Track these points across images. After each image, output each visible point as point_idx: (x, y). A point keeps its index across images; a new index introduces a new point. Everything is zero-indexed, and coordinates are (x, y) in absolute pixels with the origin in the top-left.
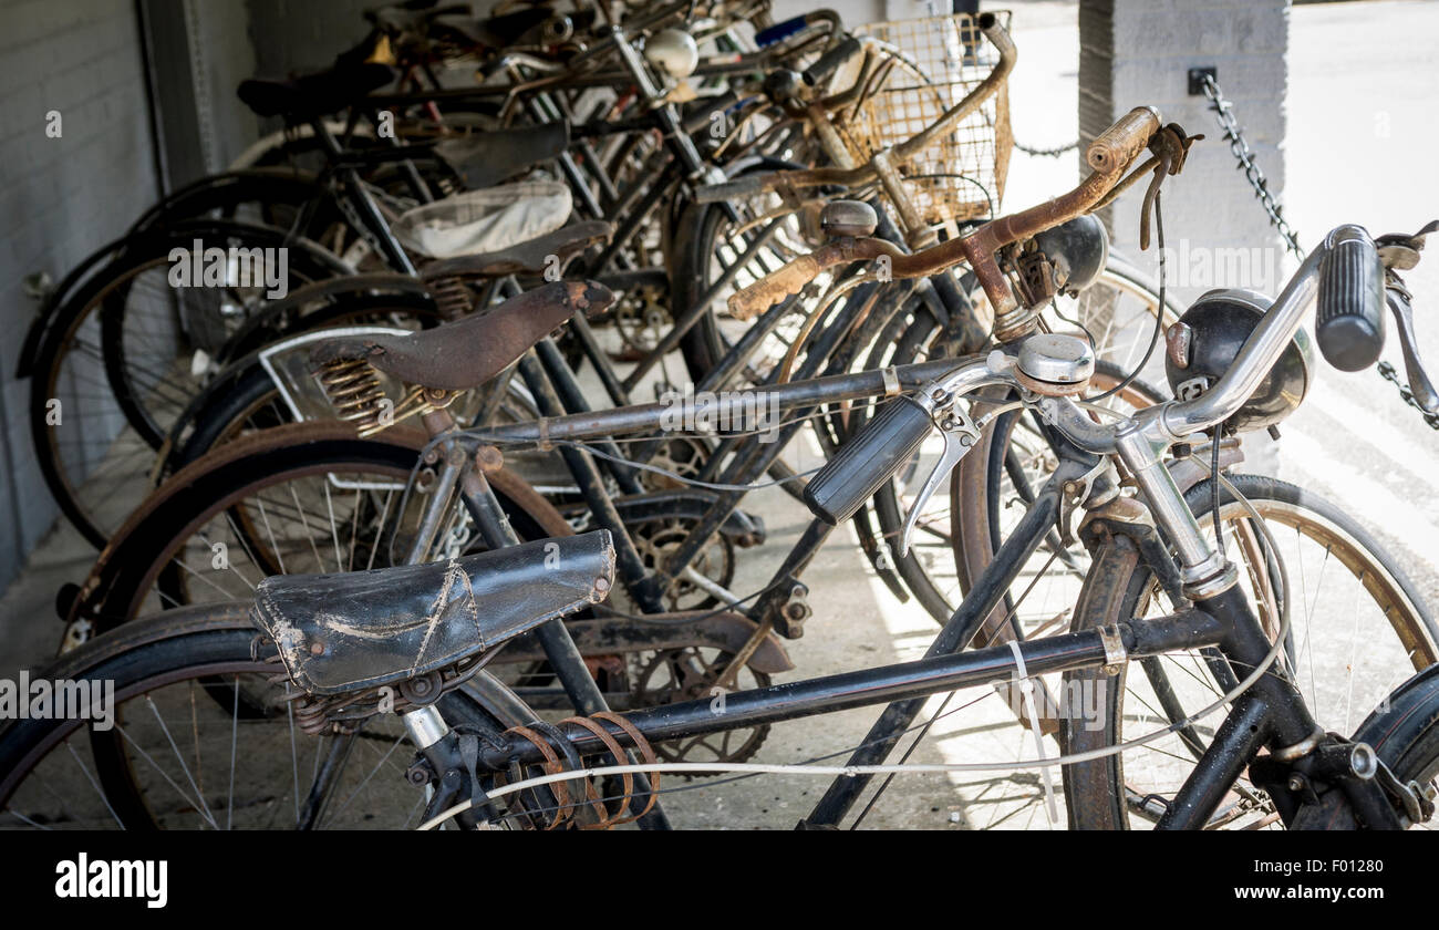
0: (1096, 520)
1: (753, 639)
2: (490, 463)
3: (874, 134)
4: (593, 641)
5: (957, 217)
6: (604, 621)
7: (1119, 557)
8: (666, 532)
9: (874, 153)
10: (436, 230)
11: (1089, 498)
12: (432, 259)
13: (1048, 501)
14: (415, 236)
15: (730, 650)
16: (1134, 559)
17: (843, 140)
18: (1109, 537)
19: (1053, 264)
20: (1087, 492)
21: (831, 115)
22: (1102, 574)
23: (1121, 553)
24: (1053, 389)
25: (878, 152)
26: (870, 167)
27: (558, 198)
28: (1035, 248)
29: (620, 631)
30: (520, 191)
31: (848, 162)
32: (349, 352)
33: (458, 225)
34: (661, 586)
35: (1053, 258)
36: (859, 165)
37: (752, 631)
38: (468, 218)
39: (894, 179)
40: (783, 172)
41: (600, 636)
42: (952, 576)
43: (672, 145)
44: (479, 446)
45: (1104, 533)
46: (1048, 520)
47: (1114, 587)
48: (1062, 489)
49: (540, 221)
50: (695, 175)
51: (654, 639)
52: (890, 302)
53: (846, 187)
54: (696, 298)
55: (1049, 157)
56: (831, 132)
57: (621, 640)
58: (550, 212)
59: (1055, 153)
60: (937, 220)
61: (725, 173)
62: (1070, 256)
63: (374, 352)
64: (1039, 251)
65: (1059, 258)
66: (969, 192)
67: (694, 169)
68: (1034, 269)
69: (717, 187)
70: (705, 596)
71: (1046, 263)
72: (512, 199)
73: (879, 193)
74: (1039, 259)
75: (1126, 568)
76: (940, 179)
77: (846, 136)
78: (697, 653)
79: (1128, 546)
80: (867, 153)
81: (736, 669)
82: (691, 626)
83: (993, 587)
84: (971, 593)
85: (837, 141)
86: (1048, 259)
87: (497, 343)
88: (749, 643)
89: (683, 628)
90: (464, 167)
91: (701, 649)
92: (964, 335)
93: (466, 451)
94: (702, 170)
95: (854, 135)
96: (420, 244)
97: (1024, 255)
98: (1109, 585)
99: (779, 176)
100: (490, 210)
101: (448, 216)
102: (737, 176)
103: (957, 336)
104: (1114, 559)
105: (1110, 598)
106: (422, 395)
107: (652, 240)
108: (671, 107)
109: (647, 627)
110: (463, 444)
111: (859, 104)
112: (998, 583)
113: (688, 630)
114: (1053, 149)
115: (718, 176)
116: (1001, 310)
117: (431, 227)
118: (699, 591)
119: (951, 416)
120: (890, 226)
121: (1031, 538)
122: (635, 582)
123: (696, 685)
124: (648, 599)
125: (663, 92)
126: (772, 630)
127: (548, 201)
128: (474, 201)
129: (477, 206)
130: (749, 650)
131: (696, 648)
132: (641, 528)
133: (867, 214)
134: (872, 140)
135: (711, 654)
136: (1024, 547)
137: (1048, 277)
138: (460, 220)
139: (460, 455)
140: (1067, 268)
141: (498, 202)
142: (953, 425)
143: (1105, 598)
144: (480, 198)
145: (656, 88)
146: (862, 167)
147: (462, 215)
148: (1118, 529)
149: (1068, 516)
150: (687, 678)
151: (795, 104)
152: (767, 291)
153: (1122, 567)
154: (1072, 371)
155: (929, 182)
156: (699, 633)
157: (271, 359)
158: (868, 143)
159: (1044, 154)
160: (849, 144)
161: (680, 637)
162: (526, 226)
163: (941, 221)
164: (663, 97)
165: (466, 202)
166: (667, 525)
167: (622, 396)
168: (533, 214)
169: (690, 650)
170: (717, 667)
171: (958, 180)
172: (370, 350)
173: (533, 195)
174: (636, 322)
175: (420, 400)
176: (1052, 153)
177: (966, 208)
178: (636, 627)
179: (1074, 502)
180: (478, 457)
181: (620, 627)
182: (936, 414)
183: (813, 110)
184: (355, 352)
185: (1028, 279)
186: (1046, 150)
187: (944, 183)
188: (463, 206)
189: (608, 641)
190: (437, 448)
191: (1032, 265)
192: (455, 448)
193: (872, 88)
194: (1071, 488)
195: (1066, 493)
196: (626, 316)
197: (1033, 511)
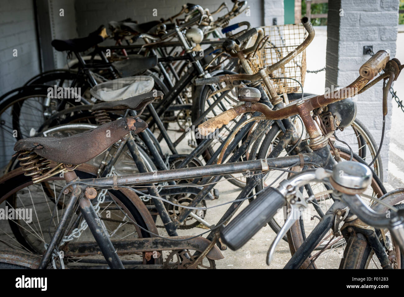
0: (349, 226)
1: (209, 247)
2: (91, 195)
3: (260, 63)
4: (149, 246)
5: (288, 92)
6: (154, 239)
7: (359, 243)
8: (183, 198)
9: (260, 69)
10: (105, 91)
11: (347, 217)
12: (103, 102)
13: (329, 218)
14: (98, 94)
15: (199, 251)
16: (365, 244)
17: (250, 65)
18: (355, 234)
19: (334, 117)
20: (346, 215)
21: (245, 56)
22: (352, 251)
23: (360, 241)
24: (351, 192)
25: (262, 69)
26: (259, 75)
27: (149, 81)
28: (327, 110)
29: (159, 242)
30: (136, 79)
31: (251, 72)
32: (27, 147)
33: (113, 90)
34: (176, 225)
35: (334, 114)
36: (255, 73)
37: (209, 244)
38: (117, 88)
39: (268, 79)
40: (227, 75)
41: (152, 244)
42: (288, 252)
43: (195, 65)
44: (87, 187)
45: (352, 232)
46: (329, 226)
47: (357, 257)
48: (336, 213)
49: (142, 89)
50: (201, 75)
51: (172, 246)
52: (264, 124)
53: (250, 81)
54: (199, 116)
55: (314, 73)
56: (245, 61)
57: (159, 246)
58: (146, 86)
59: (316, 72)
60: (281, 93)
61: (211, 75)
62: (341, 113)
63: (38, 148)
64: (329, 111)
65: (337, 115)
66: (292, 84)
67: (201, 73)
68: (326, 118)
69: (208, 79)
70: (195, 221)
71: (332, 116)
72: (133, 81)
73: (261, 83)
74: (329, 114)
75: (362, 248)
76: (282, 79)
77: (251, 64)
78: (188, 251)
79: (363, 238)
80: (258, 69)
81: (202, 258)
82: (186, 242)
83: (304, 253)
84: (295, 254)
85: (247, 65)
86: (332, 115)
87: (96, 144)
88: (207, 249)
89: (183, 242)
90: (121, 70)
91: (189, 250)
92: (291, 137)
93: (81, 189)
94: (204, 74)
95: (253, 63)
96: (99, 96)
97: (323, 113)
98: (355, 256)
99: (226, 76)
100: (125, 85)
101: (110, 87)
102: (214, 76)
103: (289, 137)
104: (357, 244)
105: (355, 263)
106: (63, 165)
107: (189, 95)
108: (194, 52)
109: (169, 241)
110: (80, 186)
111: (255, 52)
112: (306, 252)
113: (185, 243)
114: (315, 71)
115: (208, 76)
116: (313, 137)
117: (103, 90)
118: (193, 219)
119: (295, 197)
120: (265, 95)
121: (321, 233)
122: (166, 224)
123: (187, 264)
124: (171, 230)
125: (192, 48)
126: (216, 244)
127: (145, 83)
128: (119, 82)
129: (121, 83)
130: (206, 252)
131: (187, 250)
132: (174, 196)
133: (257, 93)
134: (259, 65)
135: (192, 252)
136: (318, 237)
137: (333, 123)
138: (114, 89)
139: (79, 191)
140: (340, 119)
141: (128, 82)
142: (295, 201)
143: (354, 262)
144: (122, 81)
145: (189, 46)
146: (256, 74)
147: (115, 87)
148: (359, 231)
149: (338, 224)
150: (184, 261)
151: (233, 51)
152: (214, 123)
153: (360, 248)
154: (361, 183)
155: (277, 80)
156: (189, 244)
157: (47, 134)
158: (258, 66)
159: (312, 72)
160: (252, 66)
161: (182, 245)
162: (138, 91)
163: (282, 93)
164: (191, 50)
165: (117, 82)
166: (184, 196)
167: (173, 148)
168: (140, 87)
169: (186, 250)
170: (195, 257)
171: (288, 80)
172: (36, 147)
173: (140, 80)
174: (184, 121)
175: (62, 167)
176: (315, 72)
177: (290, 89)
178: (165, 241)
179: (341, 219)
180: (86, 192)
181: (159, 241)
182: (287, 197)
183: (239, 54)
184: (29, 148)
185: (324, 122)
186: (313, 71)
187: (283, 80)
188: (115, 83)
189: (155, 246)
190: (69, 187)
191: (325, 117)
192: (77, 188)
193: (260, 47)
194: (339, 213)
195: (337, 215)
196: (180, 119)
197: (323, 222)
